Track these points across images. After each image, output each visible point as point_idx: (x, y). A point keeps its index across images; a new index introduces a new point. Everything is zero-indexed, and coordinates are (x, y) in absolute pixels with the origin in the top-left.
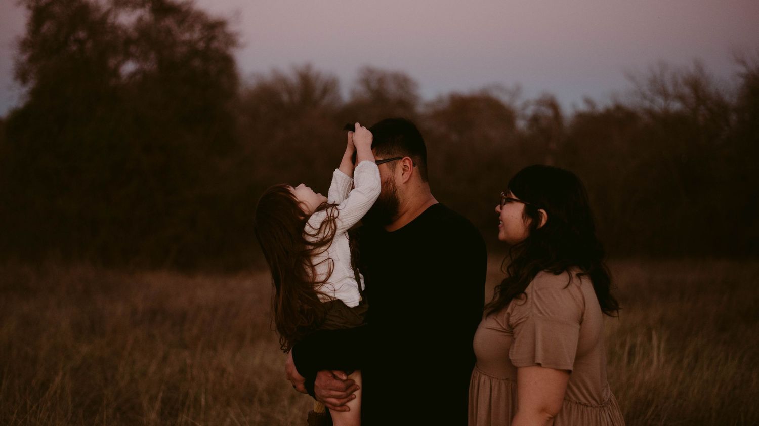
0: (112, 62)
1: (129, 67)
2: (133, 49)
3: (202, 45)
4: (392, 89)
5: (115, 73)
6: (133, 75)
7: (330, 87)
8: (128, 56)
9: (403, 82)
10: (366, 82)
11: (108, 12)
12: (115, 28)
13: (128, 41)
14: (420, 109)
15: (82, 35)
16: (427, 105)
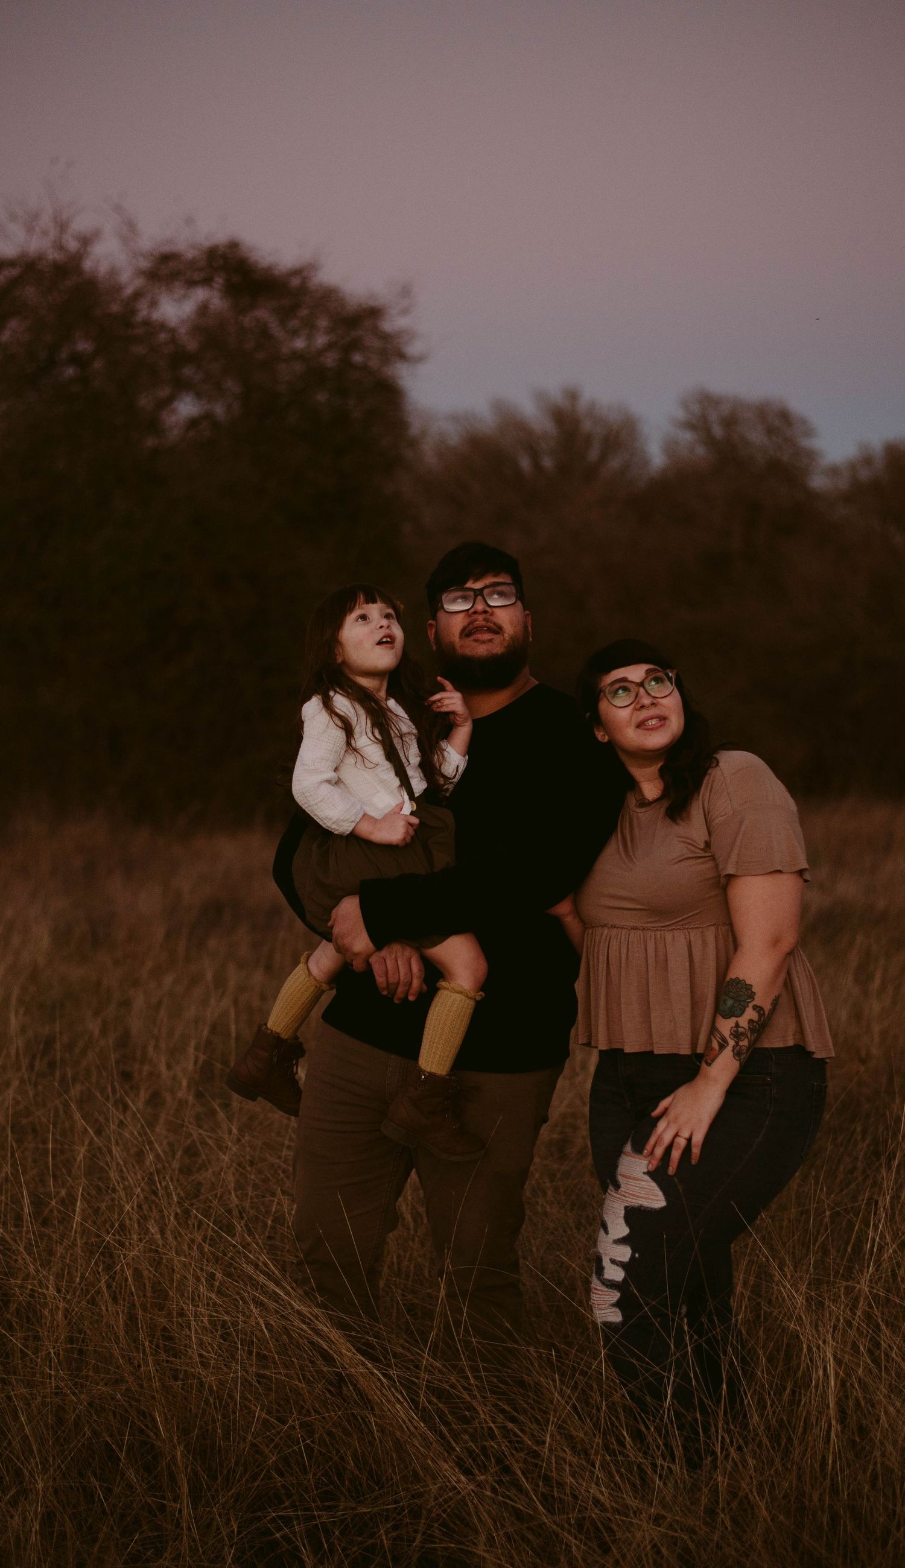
0: (146, 401)
1: (186, 408)
2: (188, 371)
3: (330, 360)
4: (756, 436)
5: (154, 425)
6: (193, 423)
7: (620, 437)
8: (181, 386)
9: (779, 420)
10: (698, 425)
11: (137, 295)
12: (153, 328)
13: (180, 357)
14: (818, 482)
15: (84, 346)
16: (834, 471)
